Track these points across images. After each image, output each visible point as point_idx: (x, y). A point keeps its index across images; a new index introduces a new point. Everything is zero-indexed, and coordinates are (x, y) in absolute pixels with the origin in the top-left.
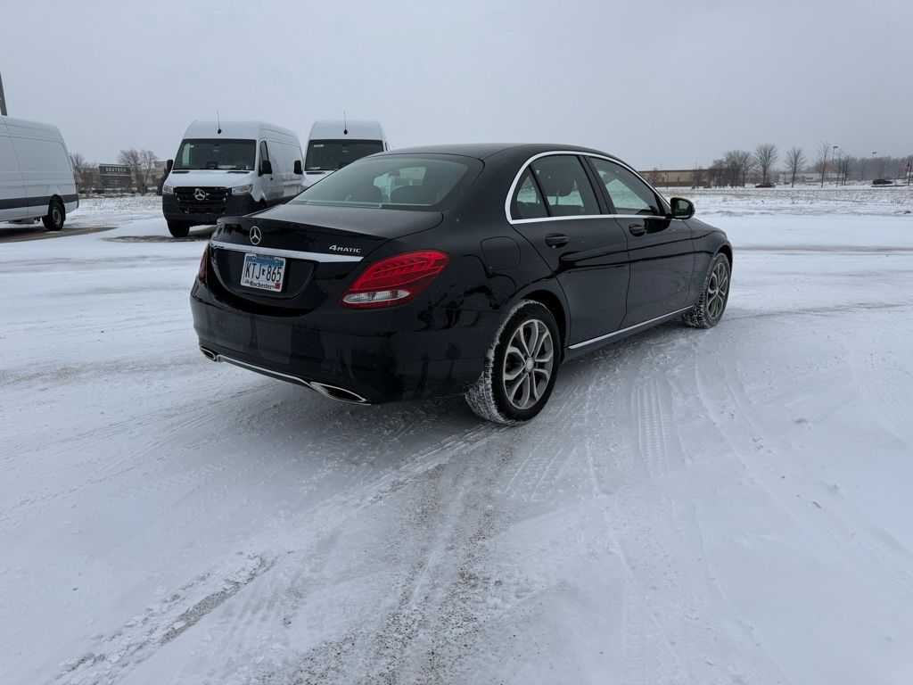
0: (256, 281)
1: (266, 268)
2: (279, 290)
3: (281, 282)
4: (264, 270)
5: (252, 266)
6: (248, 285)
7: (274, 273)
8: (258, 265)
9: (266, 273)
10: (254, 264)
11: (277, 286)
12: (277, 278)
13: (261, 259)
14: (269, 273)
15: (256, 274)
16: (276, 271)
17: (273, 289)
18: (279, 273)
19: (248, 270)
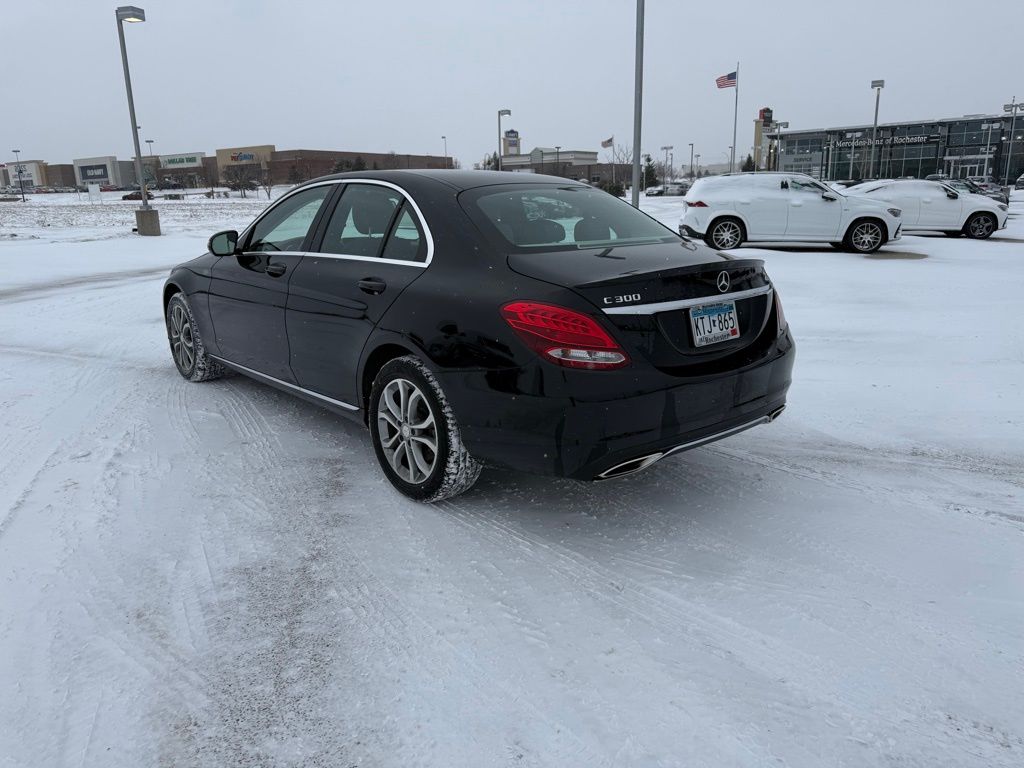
0: (711, 336)
1: (715, 317)
2: (738, 336)
3: (737, 327)
4: (714, 321)
5: (700, 321)
6: (704, 344)
7: (725, 320)
8: (706, 317)
9: (717, 323)
10: (702, 318)
11: (734, 332)
12: (731, 324)
13: (708, 310)
14: (720, 322)
15: (707, 328)
16: (727, 318)
17: (731, 338)
18: (730, 318)
19: (697, 327)
